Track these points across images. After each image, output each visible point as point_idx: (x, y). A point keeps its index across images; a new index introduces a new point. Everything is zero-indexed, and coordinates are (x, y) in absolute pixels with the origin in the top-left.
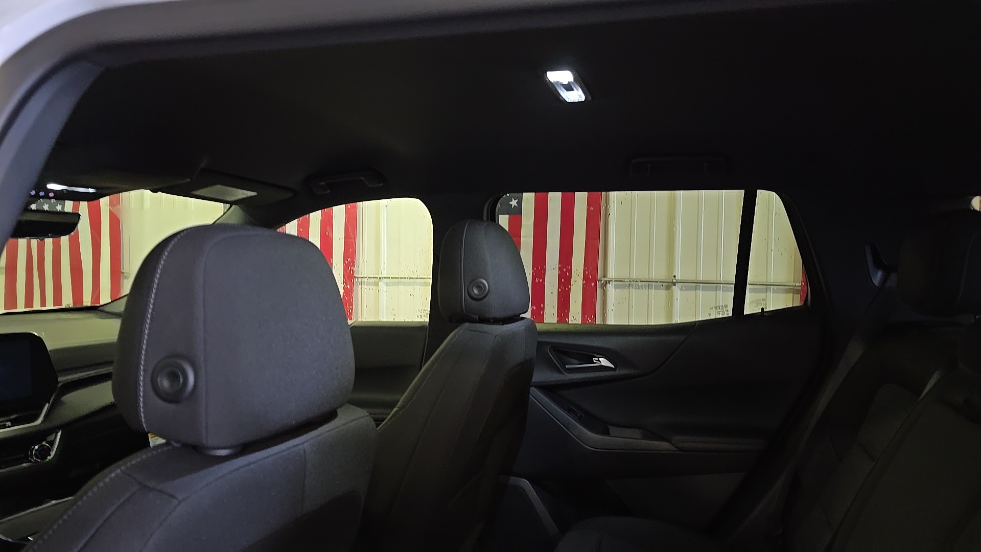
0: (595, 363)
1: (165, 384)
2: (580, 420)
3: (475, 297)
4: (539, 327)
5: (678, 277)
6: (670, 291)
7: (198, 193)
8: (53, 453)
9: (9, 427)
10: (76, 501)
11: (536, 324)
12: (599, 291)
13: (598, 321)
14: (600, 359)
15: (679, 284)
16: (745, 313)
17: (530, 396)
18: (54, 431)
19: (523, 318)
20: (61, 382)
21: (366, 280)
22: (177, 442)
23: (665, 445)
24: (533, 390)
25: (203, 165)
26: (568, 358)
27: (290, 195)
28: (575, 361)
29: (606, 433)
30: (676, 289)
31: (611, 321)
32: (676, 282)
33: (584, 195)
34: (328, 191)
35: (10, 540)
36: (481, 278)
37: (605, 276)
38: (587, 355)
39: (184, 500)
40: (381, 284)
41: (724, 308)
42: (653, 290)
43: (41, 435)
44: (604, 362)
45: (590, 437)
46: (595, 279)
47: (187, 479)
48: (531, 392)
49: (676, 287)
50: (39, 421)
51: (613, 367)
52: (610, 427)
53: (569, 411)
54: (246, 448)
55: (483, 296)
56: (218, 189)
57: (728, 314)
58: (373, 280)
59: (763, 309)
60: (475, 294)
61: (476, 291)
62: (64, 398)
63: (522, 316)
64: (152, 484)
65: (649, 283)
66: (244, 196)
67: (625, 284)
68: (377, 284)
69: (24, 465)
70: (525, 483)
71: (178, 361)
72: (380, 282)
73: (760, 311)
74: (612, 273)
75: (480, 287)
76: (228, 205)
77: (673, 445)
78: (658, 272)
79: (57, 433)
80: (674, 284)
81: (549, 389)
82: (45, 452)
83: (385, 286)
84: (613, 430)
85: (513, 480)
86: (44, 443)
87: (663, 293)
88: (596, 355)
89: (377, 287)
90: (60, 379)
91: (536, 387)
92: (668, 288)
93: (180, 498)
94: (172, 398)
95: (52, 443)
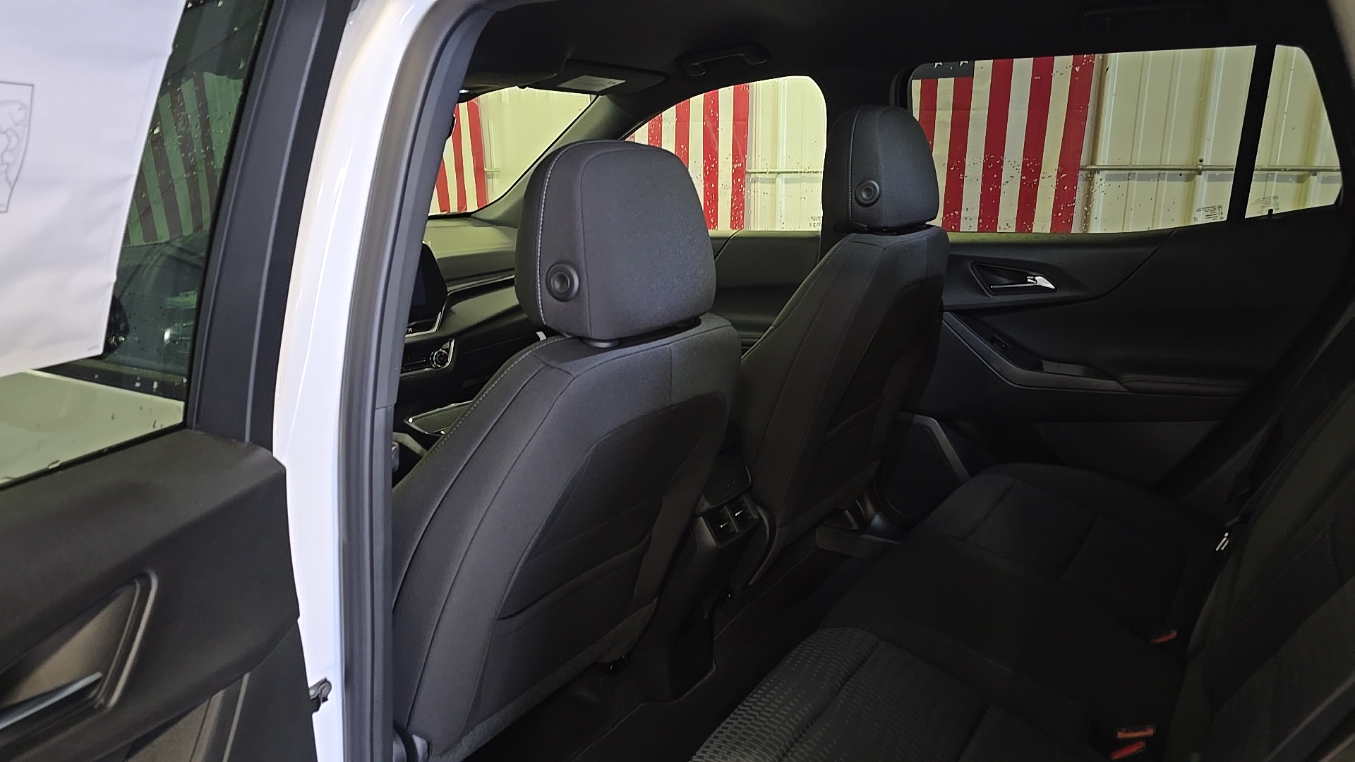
0: (1030, 283)
1: (557, 285)
2: (1005, 353)
3: (863, 201)
4: (952, 237)
5: (1207, 162)
6: (1192, 182)
7: (563, 85)
8: (450, 360)
9: (410, 333)
10: (474, 402)
11: (948, 233)
12: (1081, 185)
13: (1076, 229)
14: (1036, 278)
15: (1208, 172)
16: (1247, 216)
17: (943, 321)
18: (446, 339)
19: (930, 226)
20: (450, 291)
21: (760, 176)
22: (568, 334)
23: (1111, 384)
24: (947, 315)
25: (569, 55)
26: (996, 277)
27: (660, 80)
28: (1004, 280)
29: (1039, 368)
30: (1201, 179)
31: (1096, 228)
32: (1203, 170)
33: (1029, 61)
34: (704, 73)
35: (426, 433)
36: (871, 180)
37: (1093, 162)
38: (1020, 272)
39: (577, 376)
40: (778, 180)
41: (1217, 211)
42: (1165, 182)
43: (438, 342)
44: (1042, 281)
45: (1014, 372)
46: (1077, 168)
47: (578, 361)
48: (944, 317)
49: (1202, 176)
50: (434, 330)
51: (1053, 287)
52: (1044, 361)
53: (992, 341)
54: (621, 342)
55: (873, 201)
56: (584, 80)
57: (1222, 218)
58: (767, 176)
59: (1271, 211)
60: (863, 198)
61: (864, 195)
62: (453, 308)
63: (927, 223)
64: (553, 364)
65: (1158, 171)
66: (612, 85)
67: (1125, 172)
68: (774, 181)
69: (427, 369)
70: (934, 424)
71: (565, 266)
72: (777, 179)
73: (1267, 213)
74: (1103, 159)
75: (870, 190)
76: (594, 96)
77: (1121, 384)
78: (1177, 155)
79: (451, 342)
80: (1199, 172)
81: (966, 314)
82: (443, 359)
83: (784, 184)
84: (1048, 366)
85: (918, 418)
86: (441, 350)
87: (1180, 186)
88: (1032, 273)
89: (773, 185)
90: (449, 289)
91: (950, 311)
92: (1190, 178)
93: (575, 376)
94: (563, 297)
95: (448, 350)
